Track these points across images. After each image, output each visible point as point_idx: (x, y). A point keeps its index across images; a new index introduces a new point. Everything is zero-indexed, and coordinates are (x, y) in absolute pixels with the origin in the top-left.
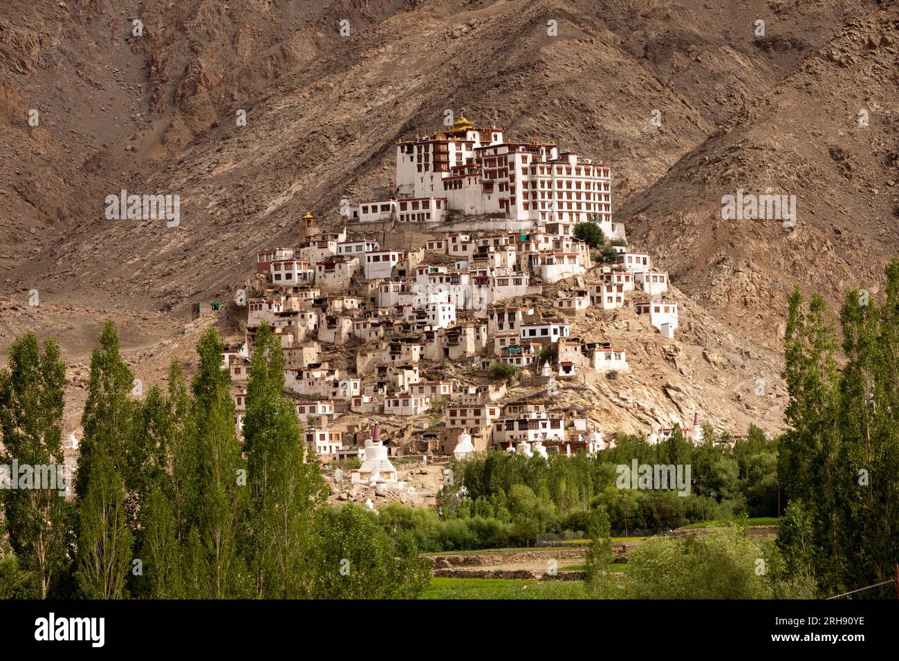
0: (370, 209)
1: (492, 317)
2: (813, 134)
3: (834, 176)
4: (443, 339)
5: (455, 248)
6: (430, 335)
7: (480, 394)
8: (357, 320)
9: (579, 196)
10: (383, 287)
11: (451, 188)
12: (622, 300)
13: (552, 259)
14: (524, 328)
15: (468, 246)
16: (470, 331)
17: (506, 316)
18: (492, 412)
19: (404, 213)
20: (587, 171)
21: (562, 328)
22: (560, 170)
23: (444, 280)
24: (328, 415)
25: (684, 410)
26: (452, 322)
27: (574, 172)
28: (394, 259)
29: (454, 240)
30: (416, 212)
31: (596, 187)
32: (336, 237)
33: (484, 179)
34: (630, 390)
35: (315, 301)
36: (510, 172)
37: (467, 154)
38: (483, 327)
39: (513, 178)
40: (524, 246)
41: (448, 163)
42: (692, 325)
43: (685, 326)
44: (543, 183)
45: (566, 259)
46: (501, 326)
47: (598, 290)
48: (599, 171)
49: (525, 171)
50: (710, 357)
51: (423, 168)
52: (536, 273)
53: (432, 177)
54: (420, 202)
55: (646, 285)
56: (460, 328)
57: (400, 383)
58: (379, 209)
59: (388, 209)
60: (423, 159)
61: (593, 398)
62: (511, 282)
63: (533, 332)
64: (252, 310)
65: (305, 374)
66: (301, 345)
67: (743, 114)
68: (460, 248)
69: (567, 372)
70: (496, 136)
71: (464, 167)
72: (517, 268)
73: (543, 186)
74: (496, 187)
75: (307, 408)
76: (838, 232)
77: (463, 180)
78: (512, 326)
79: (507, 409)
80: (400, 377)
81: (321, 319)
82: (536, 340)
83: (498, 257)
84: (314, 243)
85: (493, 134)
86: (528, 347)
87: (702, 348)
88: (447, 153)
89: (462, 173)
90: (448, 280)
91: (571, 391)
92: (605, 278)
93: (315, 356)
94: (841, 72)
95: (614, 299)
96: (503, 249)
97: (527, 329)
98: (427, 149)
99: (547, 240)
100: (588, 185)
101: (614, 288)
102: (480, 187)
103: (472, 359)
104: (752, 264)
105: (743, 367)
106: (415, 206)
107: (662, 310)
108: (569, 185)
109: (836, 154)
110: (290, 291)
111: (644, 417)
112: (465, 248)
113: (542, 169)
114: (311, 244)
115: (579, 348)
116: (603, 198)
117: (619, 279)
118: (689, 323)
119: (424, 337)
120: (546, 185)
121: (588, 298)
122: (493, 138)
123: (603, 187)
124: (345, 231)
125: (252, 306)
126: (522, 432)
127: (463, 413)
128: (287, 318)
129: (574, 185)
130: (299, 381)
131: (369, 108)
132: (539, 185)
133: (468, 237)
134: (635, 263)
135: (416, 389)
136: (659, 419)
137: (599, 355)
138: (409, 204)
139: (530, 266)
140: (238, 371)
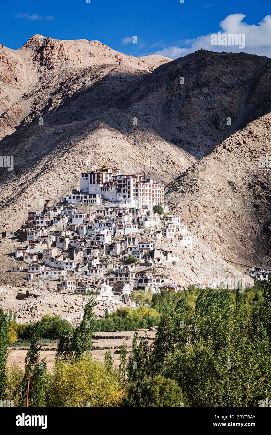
0: (72, 198)
1: (126, 240)
2: (222, 176)
3: (231, 191)
4: (107, 248)
5: (108, 214)
6: (102, 246)
7: (125, 269)
8: (72, 240)
9: (153, 195)
10: (81, 227)
11: (104, 191)
12: (174, 235)
13: (147, 219)
14: (140, 244)
15: (113, 213)
16: (118, 245)
17: (132, 240)
18: (132, 276)
19: (86, 199)
20: (156, 186)
21: (154, 245)
22: (147, 186)
23: (106, 225)
24: (66, 275)
25: (200, 277)
26: (110, 242)
27: (151, 186)
28: (84, 217)
29: (107, 210)
30: (90, 199)
31: (159, 192)
32: (60, 208)
33: (117, 187)
34: (181, 269)
35: (54, 232)
36: (128, 185)
37: (110, 178)
38: (123, 243)
39: (129, 188)
40: (135, 214)
41: (102, 181)
42: (197, 245)
43: (195, 246)
44: (140, 190)
45: (152, 219)
46: (130, 243)
47: (165, 231)
48: (160, 186)
49: (134, 185)
50: (204, 257)
51: (93, 183)
52: (141, 224)
53: (96, 186)
54: (92, 196)
55: (180, 230)
56: (114, 244)
57: (93, 264)
58: (76, 198)
59: (79, 198)
60: (93, 179)
61: (169, 271)
62: (132, 227)
63: (143, 246)
64: (29, 234)
65: (54, 260)
66: (51, 248)
67: (194, 167)
68: (109, 213)
69: (158, 261)
70: (118, 172)
71: (109, 183)
72: (133, 221)
73: (140, 191)
74: (122, 191)
75: (57, 272)
76: (234, 212)
77: (109, 188)
78: (134, 243)
79: (137, 275)
80: (93, 261)
81: (57, 239)
82: (145, 249)
83: (126, 217)
84: (51, 210)
85: (117, 171)
86: (142, 252)
87: (202, 254)
88: (102, 177)
89: (108, 185)
90: (107, 225)
91: (160, 269)
92: (166, 226)
93: (56, 253)
94: (229, 153)
95: (171, 235)
96: (127, 214)
97: (141, 245)
98: (94, 176)
99: (143, 211)
100: (156, 191)
101: (171, 230)
102: (116, 191)
103: (119, 256)
104: (205, 224)
105: (216, 261)
106: (90, 197)
107: (187, 239)
108: (150, 191)
109: (230, 183)
110: (43, 228)
111: (187, 279)
112: (111, 214)
113: (140, 184)
114: (50, 210)
115: (162, 252)
116: (161, 196)
117: (171, 227)
118: (196, 244)
119: (100, 247)
120: (142, 191)
121: (161, 234)
122: (117, 172)
123: (161, 192)
124: (63, 206)
125: (29, 233)
126: (146, 284)
127: (121, 276)
128: (43, 238)
129: (151, 191)
130: (52, 262)
131: (26, 160)
132: (139, 190)
133: (112, 209)
134: (175, 221)
135: (99, 266)
136: (192, 280)
137: (169, 255)
138: (88, 196)
139: (138, 221)
140: (27, 258)
